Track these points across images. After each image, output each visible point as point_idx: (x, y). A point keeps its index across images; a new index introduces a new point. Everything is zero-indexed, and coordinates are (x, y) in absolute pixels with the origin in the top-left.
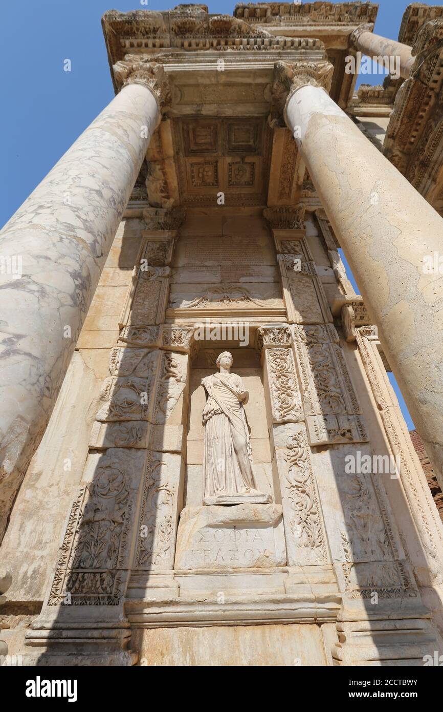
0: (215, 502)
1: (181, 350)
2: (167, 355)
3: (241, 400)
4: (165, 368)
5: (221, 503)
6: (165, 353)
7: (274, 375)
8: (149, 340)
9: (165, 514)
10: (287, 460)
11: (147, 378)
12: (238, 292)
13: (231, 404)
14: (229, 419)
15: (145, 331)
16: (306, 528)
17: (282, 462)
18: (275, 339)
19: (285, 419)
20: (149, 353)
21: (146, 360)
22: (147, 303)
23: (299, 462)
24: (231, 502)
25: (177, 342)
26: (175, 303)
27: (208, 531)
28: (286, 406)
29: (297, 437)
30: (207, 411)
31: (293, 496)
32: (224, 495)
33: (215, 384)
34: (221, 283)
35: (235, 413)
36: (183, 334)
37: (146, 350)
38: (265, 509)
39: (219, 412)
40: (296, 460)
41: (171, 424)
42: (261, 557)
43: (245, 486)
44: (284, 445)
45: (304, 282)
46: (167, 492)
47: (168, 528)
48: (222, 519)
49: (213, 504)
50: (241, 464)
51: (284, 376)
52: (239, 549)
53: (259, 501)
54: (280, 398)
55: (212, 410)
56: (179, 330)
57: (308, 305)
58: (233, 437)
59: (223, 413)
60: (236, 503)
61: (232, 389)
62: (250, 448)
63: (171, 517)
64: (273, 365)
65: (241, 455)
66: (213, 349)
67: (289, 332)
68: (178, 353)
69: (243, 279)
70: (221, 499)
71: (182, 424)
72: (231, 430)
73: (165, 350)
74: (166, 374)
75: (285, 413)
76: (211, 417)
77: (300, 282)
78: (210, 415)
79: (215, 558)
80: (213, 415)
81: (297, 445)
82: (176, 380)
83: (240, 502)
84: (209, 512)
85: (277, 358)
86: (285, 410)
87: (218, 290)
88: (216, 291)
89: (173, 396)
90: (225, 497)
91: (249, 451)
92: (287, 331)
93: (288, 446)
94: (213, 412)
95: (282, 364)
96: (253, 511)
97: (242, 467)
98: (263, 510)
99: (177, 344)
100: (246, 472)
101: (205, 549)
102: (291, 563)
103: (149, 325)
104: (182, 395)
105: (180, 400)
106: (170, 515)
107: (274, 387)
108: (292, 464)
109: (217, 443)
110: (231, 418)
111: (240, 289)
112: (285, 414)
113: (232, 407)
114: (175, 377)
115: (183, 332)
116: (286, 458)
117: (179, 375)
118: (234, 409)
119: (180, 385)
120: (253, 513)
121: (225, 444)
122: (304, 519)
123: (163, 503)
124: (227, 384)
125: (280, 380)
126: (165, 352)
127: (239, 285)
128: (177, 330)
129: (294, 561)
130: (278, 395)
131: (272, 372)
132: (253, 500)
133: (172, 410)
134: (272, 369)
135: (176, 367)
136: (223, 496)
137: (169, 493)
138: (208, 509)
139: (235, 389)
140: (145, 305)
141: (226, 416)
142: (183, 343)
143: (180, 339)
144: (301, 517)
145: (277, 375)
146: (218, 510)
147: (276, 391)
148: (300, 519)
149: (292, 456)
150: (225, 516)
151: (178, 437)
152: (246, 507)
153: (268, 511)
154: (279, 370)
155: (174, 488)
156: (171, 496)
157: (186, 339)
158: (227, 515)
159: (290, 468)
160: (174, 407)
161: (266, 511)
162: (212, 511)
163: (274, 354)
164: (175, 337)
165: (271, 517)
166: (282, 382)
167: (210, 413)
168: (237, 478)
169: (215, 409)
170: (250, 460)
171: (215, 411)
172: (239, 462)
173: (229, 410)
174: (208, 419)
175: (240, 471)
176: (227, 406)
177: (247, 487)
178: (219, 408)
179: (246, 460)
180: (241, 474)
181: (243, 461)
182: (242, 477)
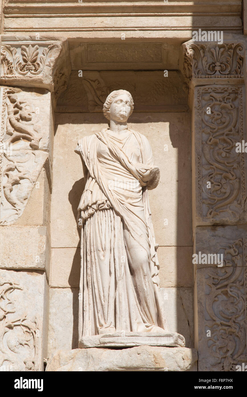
0: (97, 343)
1: (37, 85)
2: (12, 96)
3: (145, 184)
4: (10, 122)
5: (106, 345)
6: (8, 92)
9: (24, 359)
14: (122, 220)
18: (214, 67)
19: (218, 218)
23: (231, 290)
24: (121, 343)
25: (29, 70)
29: (231, 250)
30: (86, 204)
32: (111, 334)
33: (100, 155)
35: (132, 208)
36: (40, 55)
38: (171, 354)
39: (106, 206)
40: (226, 286)
41: (27, 225)
43: (144, 322)
46: (25, 329)
49: (95, 345)
50: (139, 290)
51: (224, 140)
53: (163, 343)
54: (212, 183)
55: (95, 203)
56: (33, 46)
58: (128, 248)
59: (112, 208)
60: (128, 345)
62: (155, 265)
63: (33, 363)
65: (140, 277)
66: (99, 71)
67: (242, 53)
68: (32, 92)
70: (107, 340)
72: (125, 237)
73: (8, 86)
74: (12, 134)
75: (218, 208)
76: (91, 215)
78: (90, 211)
80: (96, 211)
81: (231, 263)
82: (31, 146)
83: (134, 345)
84: (88, 357)
85: (214, 105)
86: (219, 204)
89: (25, 176)
90: (113, 336)
91: (154, 270)
94: (95, 207)
95: (223, 119)
96: (152, 356)
97: (141, 294)
98: (168, 355)
99: (29, 74)
100: (146, 302)
105: (38, 182)
106: (32, 360)
107: (204, 162)
109: (102, 258)
110: (126, 218)
113: (127, 198)
114: (29, 140)
115: (41, 50)
116: (211, 282)
117: (35, 136)
118: (131, 201)
120: (153, 360)
121: (114, 259)
123: (21, 344)
124: (122, 156)
125: (216, 149)
126: (8, 89)
128: (27, 46)
131: (203, 131)
132: (154, 341)
133: (26, 202)
134: (204, 126)
135: (30, 120)
136: (110, 336)
137: (29, 331)
138: (87, 353)
139: (135, 166)
141: (118, 214)
142: (40, 72)
143: (35, 64)
144: (223, 367)
145: (211, 139)
146: (102, 354)
147: (206, 170)
148: (222, 368)
149: (221, 280)
150: (112, 362)
151: (39, 247)
152: (143, 351)
153: (175, 356)
154: (215, 130)
155: (36, 323)
156: (31, 334)
157: (46, 64)
158: (115, 360)
159: (215, 297)
160: (29, 196)
161: (173, 356)
162: (93, 356)
163: (211, 96)
164: (25, 61)
165: (180, 364)
166: (219, 154)
167: (90, 207)
168: (132, 311)
169: (99, 202)
170: (154, 283)
171: (99, 205)
172: (137, 287)
173: (123, 204)
174: (88, 218)
175: (137, 301)
176: (118, 197)
177: (148, 324)
178: (106, 201)
179: (147, 284)
180: (139, 305)
181: (142, 285)
182: (140, 309)
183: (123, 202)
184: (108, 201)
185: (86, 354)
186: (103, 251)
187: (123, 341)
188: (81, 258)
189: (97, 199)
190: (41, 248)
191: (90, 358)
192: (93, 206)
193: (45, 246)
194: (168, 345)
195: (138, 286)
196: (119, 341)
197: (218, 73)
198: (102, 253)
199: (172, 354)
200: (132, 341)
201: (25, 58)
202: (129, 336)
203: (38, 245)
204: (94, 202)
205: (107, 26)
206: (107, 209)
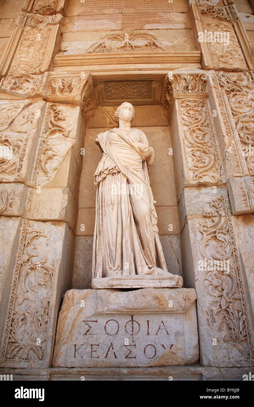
0: (106, 286)
2: (54, 107)
3: (144, 159)
4: (51, 122)
5: (114, 287)
6: (52, 106)
7: (186, 128)
8: (32, 89)
9: (41, 299)
10: (204, 233)
11: (26, 133)
12: (143, 38)
13: (131, 161)
14: (128, 180)
15: (28, 81)
16: (227, 318)
17: (196, 235)
18: (187, 88)
19: (202, 181)
20: (30, 104)
21: (26, 112)
22: (33, 50)
23: (219, 235)
24: (127, 286)
25: (66, 91)
26: (67, 51)
27: (97, 321)
28: (202, 165)
29: (216, 203)
30: (100, 171)
31: (210, 279)
32: (118, 277)
34: (121, 30)
35: (135, 172)
36: (74, 83)
37: (27, 101)
39: (115, 171)
40: (215, 232)
41: (55, 187)
42: (165, 354)
43: (147, 264)
44: (199, 213)
45: (222, 26)
46: (45, 271)
47: (45, 316)
48: (115, 307)
49: (103, 287)
50: (143, 237)
51: (199, 129)
52: (137, 343)
53: (166, 285)
54: (195, 156)
56: (69, 77)
57: (228, 50)
58: (132, 203)
59: (119, 172)
60: (134, 287)
61: (133, 144)
62: (155, 217)
63: (49, 303)
64: (185, 117)
65: (143, 226)
67: (205, 79)
69: (148, 26)
70: (115, 283)
71: (67, 187)
73: (52, 102)
74: (51, 129)
75: (201, 173)
76: (105, 178)
77: (218, 26)
78: (103, 176)
79: (105, 355)
80: (108, 175)
81: (216, 214)
82: (63, 135)
83: (139, 287)
84: (98, 298)
85: (189, 109)
86: (201, 170)
87: (119, 37)
88: (116, 38)
89: (57, 154)
90: (120, 279)
91: (154, 221)
92: (202, 78)
93: (204, 214)
94: (107, 172)
95: (197, 117)
96: (156, 298)
97: (144, 241)
98: (171, 297)
99: (66, 94)
100: (149, 248)
101: (93, 343)
102: (205, 362)
103: (33, 74)
104: (70, 153)
105: (66, 159)
106: (48, 300)
107: (187, 143)
108: (210, 237)
109: (112, 211)
110: (130, 179)
111: (144, 36)
112: (201, 175)
113: (132, 165)
114: (62, 131)
115: (74, 79)
116: (202, 229)
117: (67, 130)
118: (134, 167)
119: (68, 141)
121: (122, 212)
122: (224, 307)
123: (40, 284)
125: (195, 135)
126: (52, 104)
127: (143, 32)
128: (65, 78)
129: (210, 361)
130: (191, 153)
131: (184, 125)
132: (158, 284)
133: (56, 172)
134: (184, 122)
135: (64, 120)
136: (117, 279)
137: (47, 272)
138: (97, 294)
139: (137, 144)
140: (30, 52)
141: (124, 176)
142: (73, 93)
143: (70, 88)
144: (220, 305)
145: (190, 128)
146: (110, 295)
147: (189, 147)
148: (219, 307)
149: (209, 227)
150: (119, 304)
151: (62, 204)
152: (147, 293)
153: (178, 297)
154: (192, 124)
155: (54, 265)
156: (50, 276)
157: (77, 88)
158: (122, 302)
159: (207, 242)
160: (58, 168)
161: (175, 297)
162: (102, 297)
163: (187, 105)
164: (63, 86)
165: (181, 305)
166: (197, 137)
167: (103, 172)
168: (137, 255)
169: (109, 168)
170: (154, 231)
171: (110, 170)
172: (140, 235)
173: (128, 169)
174: (101, 181)
175: (141, 246)
176: (124, 164)
177: (150, 266)
178: (115, 167)
179: (149, 232)
180: (142, 250)
181: (145, 233)
182: (143, 253)
183: (128, 168)
184: (116, 167)
185: (95, 295)
186: (112, 205)
187: (129, 284)
188: (95, 212)
189: (108, 166)
190: (63, 204)
191: (99, 299)
192: (105, 172)
193: (66, 202)
194: (170, 287)
195: (142, 234)
196: (126, 284)
197: (190, 91)
198: (111, 207)
199: (174, 295)
200: (137, 284)
201: (63, 84)
202: (134, 279)
203: (61, 202)
204: (106, 168)
205: (117, 68)
206: (115, 173)
